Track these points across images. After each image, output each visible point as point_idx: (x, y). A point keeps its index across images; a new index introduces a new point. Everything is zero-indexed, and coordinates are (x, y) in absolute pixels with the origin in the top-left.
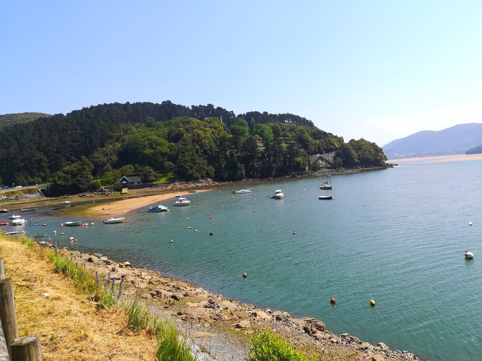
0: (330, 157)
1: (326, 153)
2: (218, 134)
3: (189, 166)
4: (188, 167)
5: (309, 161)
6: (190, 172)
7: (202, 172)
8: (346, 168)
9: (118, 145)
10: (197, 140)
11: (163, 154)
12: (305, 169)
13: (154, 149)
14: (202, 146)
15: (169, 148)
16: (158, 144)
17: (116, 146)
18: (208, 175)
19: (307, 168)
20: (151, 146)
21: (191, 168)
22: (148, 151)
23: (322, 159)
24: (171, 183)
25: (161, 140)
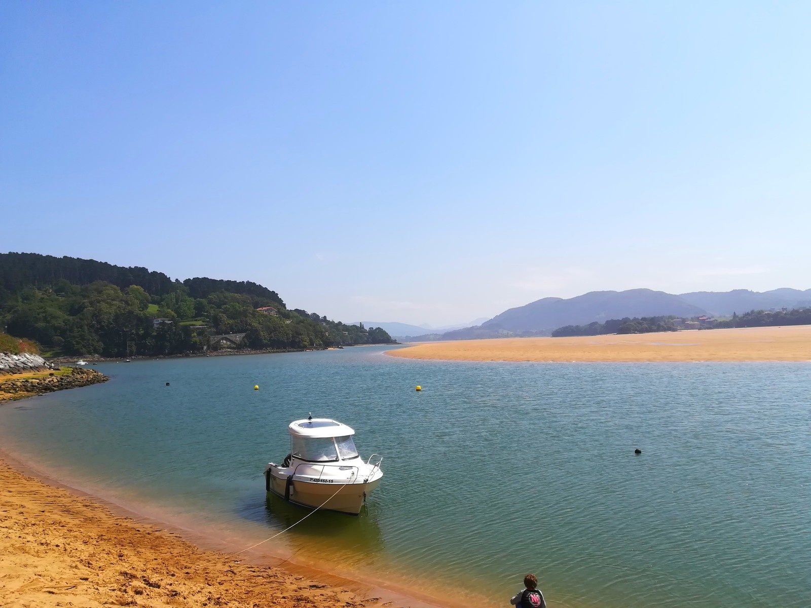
0: (238, 338)
1: (232, 333)
2: (124, 309)
3: (77, 341)
4: (75, 343)
5: (208, 341)
6: (77, 347)
7: (89, 348)
8: (252, 349)
9: (9, 317)
10: (96, 315)
11: (56, 329)
12: (203, 348)
13: (48, 322)
14: (99, 322)
15: (64, 322)
16: (54, 317)
17: (6, 318)
18: (96, 351)
19: (205, 348)
20: (45, 319)
21: (78, 343)
22: (41, 324)
23: (227, 339)
24: (55, 357)
25: (59, 313)
